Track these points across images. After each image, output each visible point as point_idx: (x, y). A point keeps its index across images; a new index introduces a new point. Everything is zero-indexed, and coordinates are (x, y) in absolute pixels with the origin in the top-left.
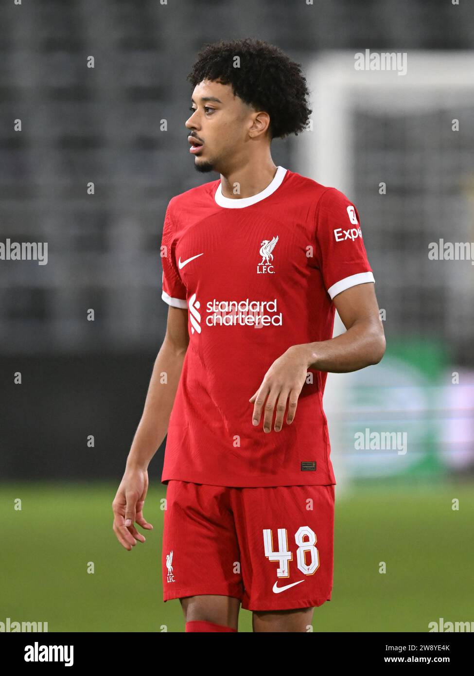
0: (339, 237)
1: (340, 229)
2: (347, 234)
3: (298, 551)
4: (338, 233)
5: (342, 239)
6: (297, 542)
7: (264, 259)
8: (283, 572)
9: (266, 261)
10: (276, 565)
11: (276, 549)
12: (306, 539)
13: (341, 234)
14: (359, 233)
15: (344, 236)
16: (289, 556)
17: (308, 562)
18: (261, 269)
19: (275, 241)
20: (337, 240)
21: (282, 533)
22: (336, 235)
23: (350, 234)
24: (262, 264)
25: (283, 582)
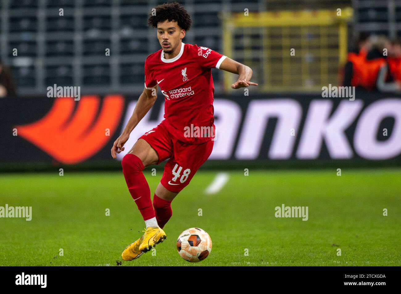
0: (206, 56)
1: (204, 54)
2: (207, 53)
3: (183, 176)
4: (204, 56)
5: (207, 56)
6: (184, 173)
7: (184, 76)
8: (174, 179)
9: (185, 77)
10: (174, 176)
11: (176, 171)
12: (187, 173)
13: (205, 55)
14: (210, 50)
15: (207, 55)
16: (179, 176)
17: (184, 179)
18: (184, 80)
19: (186, 69)
20: (206, 58)
21: (181, 168)
22: (205, 57)
23: (208, 53)
24: (184, 78)
25: (172, 182)
